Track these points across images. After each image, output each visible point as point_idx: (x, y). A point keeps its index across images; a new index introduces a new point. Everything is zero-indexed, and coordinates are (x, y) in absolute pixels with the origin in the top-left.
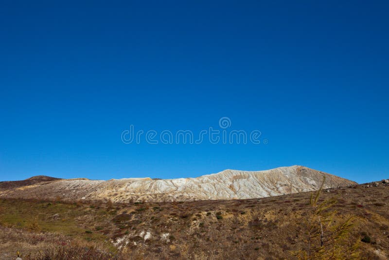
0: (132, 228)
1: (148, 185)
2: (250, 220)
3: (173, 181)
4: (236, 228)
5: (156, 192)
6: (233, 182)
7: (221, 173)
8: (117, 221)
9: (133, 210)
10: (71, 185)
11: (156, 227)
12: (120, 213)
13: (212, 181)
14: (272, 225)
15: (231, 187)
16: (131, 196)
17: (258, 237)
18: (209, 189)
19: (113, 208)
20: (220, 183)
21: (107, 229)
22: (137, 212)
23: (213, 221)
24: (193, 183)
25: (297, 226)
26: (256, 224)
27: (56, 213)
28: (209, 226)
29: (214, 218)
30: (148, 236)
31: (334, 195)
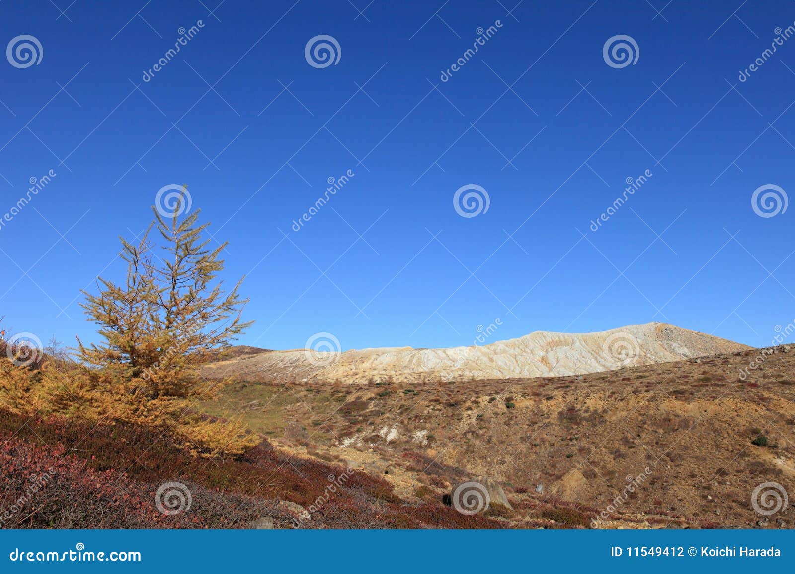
0: (369, 422)
1: (408, 358)
2: (560, 410)
3: (448, 352)
4: (536, 423)
5: (420, 370)
6: (547, 352)
7: (527, 336)
8: (346, 411)
9: (372, 395)
10: (286, 360)
11: (406, 421)
12: (351, 399)
13: (512, 351)
14: (597, 418)
15: (543, 360)
16: (379, 376)
17: (572, 436)
18: (506, 364)
19: (342, 392)
20: (524, 354)
21: (330, 423)
22: (379, 397)
23: (500, 412)
24: (479, 354)
25: (640, 418)
26: (571, 416)
27: (254, 399)
28: (493, 420)
29: (500, 406)
30: (393, 435)
31: (707, 368)
